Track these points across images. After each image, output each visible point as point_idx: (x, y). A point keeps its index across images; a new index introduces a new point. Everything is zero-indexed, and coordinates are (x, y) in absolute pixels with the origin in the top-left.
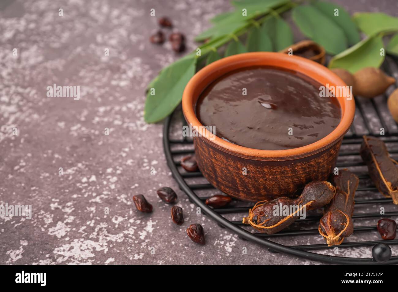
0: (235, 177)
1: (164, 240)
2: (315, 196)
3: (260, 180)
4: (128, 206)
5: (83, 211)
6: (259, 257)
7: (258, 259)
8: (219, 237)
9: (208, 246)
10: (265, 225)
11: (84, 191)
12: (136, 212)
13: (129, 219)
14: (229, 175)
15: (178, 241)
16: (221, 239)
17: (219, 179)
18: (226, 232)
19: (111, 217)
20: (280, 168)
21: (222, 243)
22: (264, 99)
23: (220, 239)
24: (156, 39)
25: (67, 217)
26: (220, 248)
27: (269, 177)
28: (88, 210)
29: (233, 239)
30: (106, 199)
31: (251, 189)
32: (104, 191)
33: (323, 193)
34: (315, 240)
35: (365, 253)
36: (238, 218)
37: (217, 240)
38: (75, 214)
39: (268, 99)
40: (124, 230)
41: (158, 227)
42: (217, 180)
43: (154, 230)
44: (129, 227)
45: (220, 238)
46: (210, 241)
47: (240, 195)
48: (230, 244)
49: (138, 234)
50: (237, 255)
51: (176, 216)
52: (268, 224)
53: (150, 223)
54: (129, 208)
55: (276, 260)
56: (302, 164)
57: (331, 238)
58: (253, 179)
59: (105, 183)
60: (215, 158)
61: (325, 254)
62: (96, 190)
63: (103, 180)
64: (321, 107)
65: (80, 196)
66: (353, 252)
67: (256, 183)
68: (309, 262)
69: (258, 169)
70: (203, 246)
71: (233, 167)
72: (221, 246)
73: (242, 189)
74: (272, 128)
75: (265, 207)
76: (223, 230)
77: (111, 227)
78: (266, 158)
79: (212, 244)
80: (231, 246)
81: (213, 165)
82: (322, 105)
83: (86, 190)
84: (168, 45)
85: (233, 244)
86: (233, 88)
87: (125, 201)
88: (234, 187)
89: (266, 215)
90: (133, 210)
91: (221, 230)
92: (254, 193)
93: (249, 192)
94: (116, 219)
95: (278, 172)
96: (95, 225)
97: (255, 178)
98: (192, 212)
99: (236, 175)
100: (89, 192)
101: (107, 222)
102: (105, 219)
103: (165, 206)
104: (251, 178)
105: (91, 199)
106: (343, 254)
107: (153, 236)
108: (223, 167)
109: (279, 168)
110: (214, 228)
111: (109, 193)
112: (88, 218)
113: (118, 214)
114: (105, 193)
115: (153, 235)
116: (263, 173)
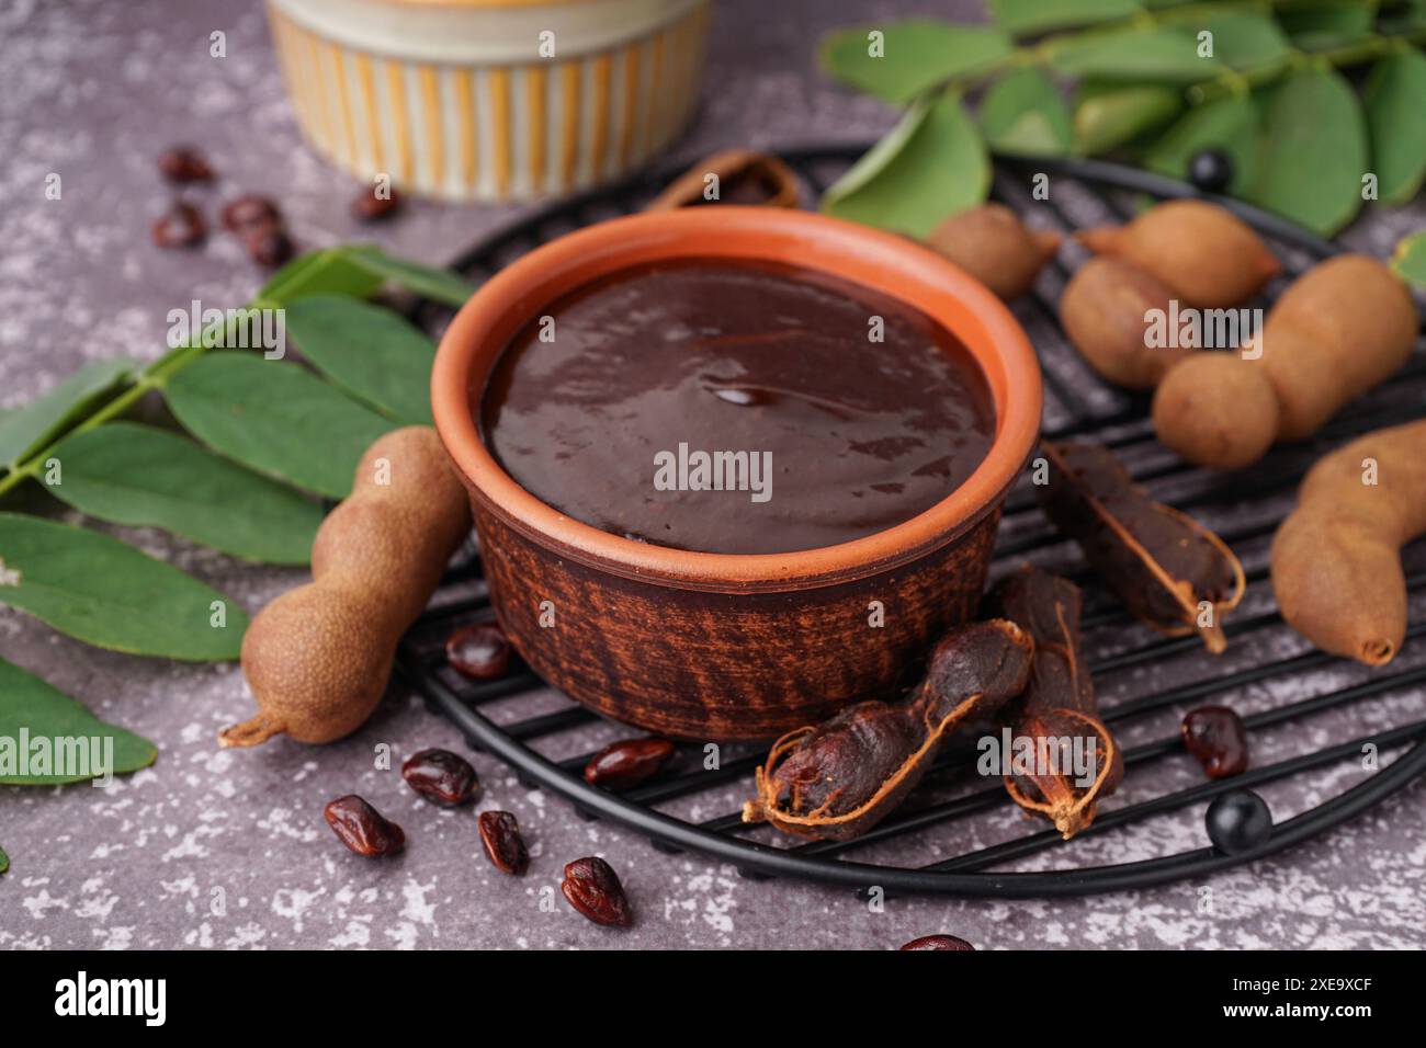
0: (692, 667)
1: (488, 939)
2: (979, 679)
3: (785, 659)
4: (309, 845)
5: (152, 900)
6: (835, 929)
7: (831, 935)
8: (671, 888)
9: (646, 925)
10: (828, 812)
11: (126, 826)
12: (348, 860)
13: (332, 892)
14: (666, 662)
15: (534, 932)
16: (682, 895)
17: (628, 685)
18: (688, 867)
19: (264, 899)
20: (853, 604)
21: (690, 905)
22: (720, 374)
23: (677, 894)
24: (177, 230)
25: (104, 933)
26: (691, 924)
27: (814, 643)
28: (170, 894)
29: (720, 885)
30: (221, 836)
31: (751, 697)
32: (199, 811)
33: (1003, 661)
34: (994, 830)
35: (1172, 837)
36: (711, 808)
37: (667, 899)
38: (130, 918)
39: (734, 375)
40: (329, 937)
41: (449, 900)
42: (619, 688)
43: (436, 912)
44: (346, 922)
45: (677, 890)
46: (645, 908)
47: (709, 727)
48: (719, 905)
49: (389, 939)
50: (758, 936)
51: (504, 844)
52: (837, 806)
53: (414, 892)
54: (318, 854)
55: (893, 923)
56: (920, 577)
57: (1064, 808)
58: (759, 661)
59: (193, 780)
60: (611, 613)
61: (1045, 867)
62: (172, 816)
63: (182, 773)
64: (913, 368)
65: (120, 847)
66: (1131, 842)
67: (769, 673)
68: (1006, 908)
69: (778, 621)
70: (629, 932)
71: (685, 633)
72: (693, 918)
73: (718, 702)
74: (787, 470)
75: (819, 750)
76: (676, 861)
77: (280, 933)
78: (811, 578)
79: (657, 918)
80: (725, 908)
81: (602, 639)
82: (914, 359)
83: (133, 820)
84: (224, 247)
85: (728, 901)
86: (594, 357)
87: (293, 833)
88: (686, 703)
89: (827, 776)
90: (334, 857)
91: (669, 860)
92: (762, 708)
93: (741, 708)
94: (288, 903)
95: (843, 619)
96: (219, 942)
97: (765, 656)
98: (543, 821)
99: (695, 660)
100: (147, 827)
101: (255, 919)
102: (246, 910)
103: (441, 817)
104: (749, 660)
105: (166, 851)
106: (1104, 856)
107: (442, 935)
108: (643, 641)
109: (847, 605)
110: (641, 859)
111: (224, 815)
112: (182, 922)
113: (286, 884)
114: (208, 816)
115: (441, 928)
116: (795, 633)
